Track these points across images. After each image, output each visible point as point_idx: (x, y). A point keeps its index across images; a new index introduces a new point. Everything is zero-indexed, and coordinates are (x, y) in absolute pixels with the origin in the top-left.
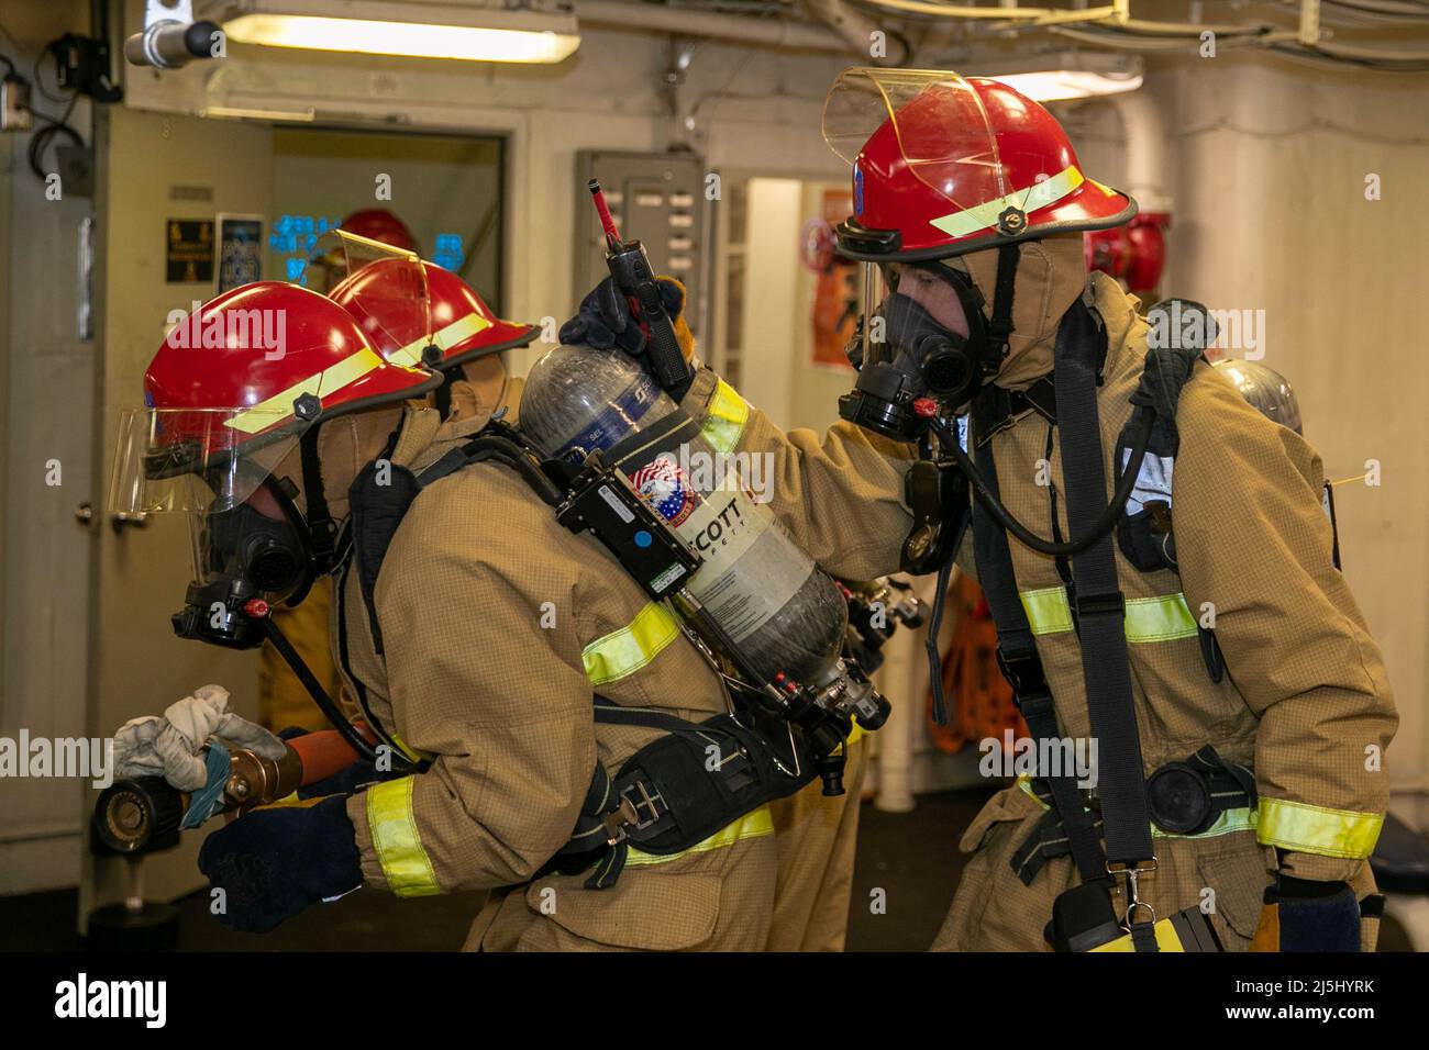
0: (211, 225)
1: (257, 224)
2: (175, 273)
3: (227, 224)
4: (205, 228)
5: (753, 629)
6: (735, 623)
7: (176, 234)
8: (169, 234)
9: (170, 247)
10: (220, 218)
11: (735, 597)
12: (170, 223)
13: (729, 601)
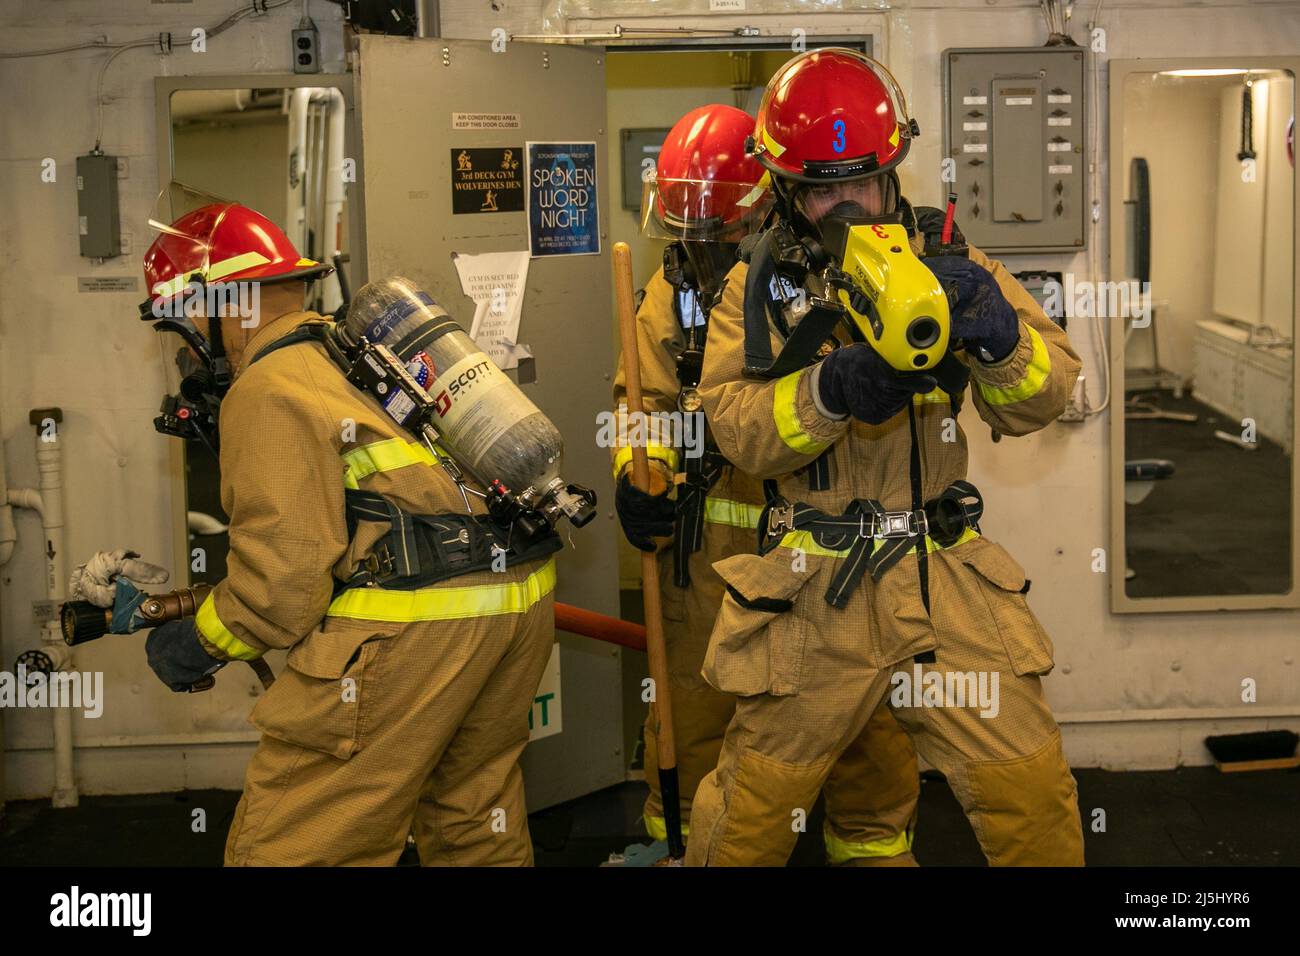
0: (518, 153)
1: (590, 149)
2: (466, 202)
3: (537, 150)
4: (508, 156)
5: (495, 439)
6: (482, 437)
7: (465, 162)
8: (455, 164)
9: (457, 176)
10: (528, 145)
11: (483, 418)
12: (455, 153)
13: (478, 421)
